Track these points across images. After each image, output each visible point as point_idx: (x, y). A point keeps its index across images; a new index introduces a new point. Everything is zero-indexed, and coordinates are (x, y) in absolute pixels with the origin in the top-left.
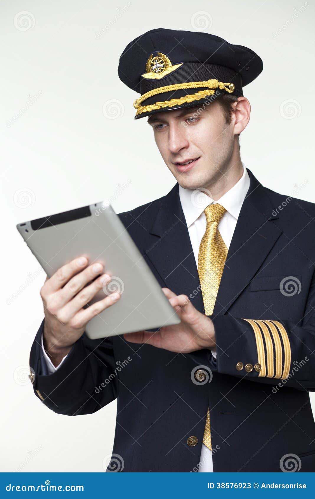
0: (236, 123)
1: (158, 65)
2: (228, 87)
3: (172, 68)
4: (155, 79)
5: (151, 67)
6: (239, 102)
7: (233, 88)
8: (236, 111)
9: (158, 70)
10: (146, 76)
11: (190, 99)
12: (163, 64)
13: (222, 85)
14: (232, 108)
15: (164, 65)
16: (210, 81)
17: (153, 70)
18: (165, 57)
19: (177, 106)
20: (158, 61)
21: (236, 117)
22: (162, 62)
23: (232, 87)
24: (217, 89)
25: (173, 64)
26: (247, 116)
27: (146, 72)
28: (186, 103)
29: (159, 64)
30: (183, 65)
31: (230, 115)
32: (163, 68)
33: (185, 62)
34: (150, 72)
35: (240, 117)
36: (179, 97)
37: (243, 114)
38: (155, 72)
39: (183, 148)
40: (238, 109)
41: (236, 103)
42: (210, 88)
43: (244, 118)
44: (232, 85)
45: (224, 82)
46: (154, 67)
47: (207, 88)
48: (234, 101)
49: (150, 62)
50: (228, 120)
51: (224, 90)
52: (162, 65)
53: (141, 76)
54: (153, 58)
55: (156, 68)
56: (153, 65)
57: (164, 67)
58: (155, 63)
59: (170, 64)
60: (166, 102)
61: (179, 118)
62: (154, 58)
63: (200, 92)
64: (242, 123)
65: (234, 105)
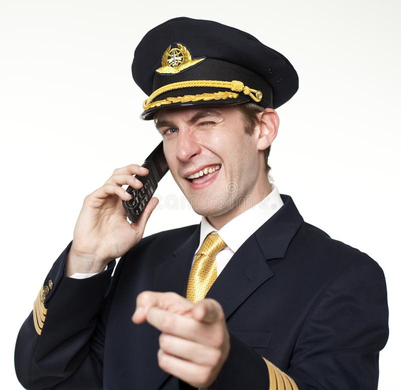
0: (260, 137)
1: (176, 58)
2: (254, 94)
3: (191, 63)
4: (170, 74)
5: (168, 60)
6: (266, 113)
7: (261, 97)
8: (262, 123)
9: (175, 64)
11: (207, 97)
12: (182, 57)
13: (247, 91)
14: (257, 119)
15: (182, 59)
16: (233, 81)
17: (169, 64)
18: (185, 49)
19: (191, 102)
20: (176, 53)
21: (261, 130)
22: (181, 55)
23: (259, 95)
24: (241, 93)
25: (194, 58)
26: (274, 132)
28: (202, 100)
29: (177, 56)
30: (204, 61)
31: (253, 125)
32: (180, 62)
33: (208, 58)
34: (166, 65)
35: (266, 132)
36: (194, 94)
37: (269, 129)
38: (171, 66)
39: (195, 155)
40: (263, 120)
41: (261, 114)
42: (232, 90)
43: (270, 133)
44: (258, 93)
45: (251, 87)
46: (170, 61)
47: (229, 90)
48: (259, 111)
49: (167, 54)
50: (249, 131)
51: (248, 96)
52: (180, 58)
54: (171, 49)
55: (173, 61)
56: (169, 58)
57: (182, 61)
58: (172, 56)
59: (190, 58)
60: (179, 97)
61: (193, 121)
62: (173, 50)
63: (220, 93)
64: (267, 138)
65: (259, 115)
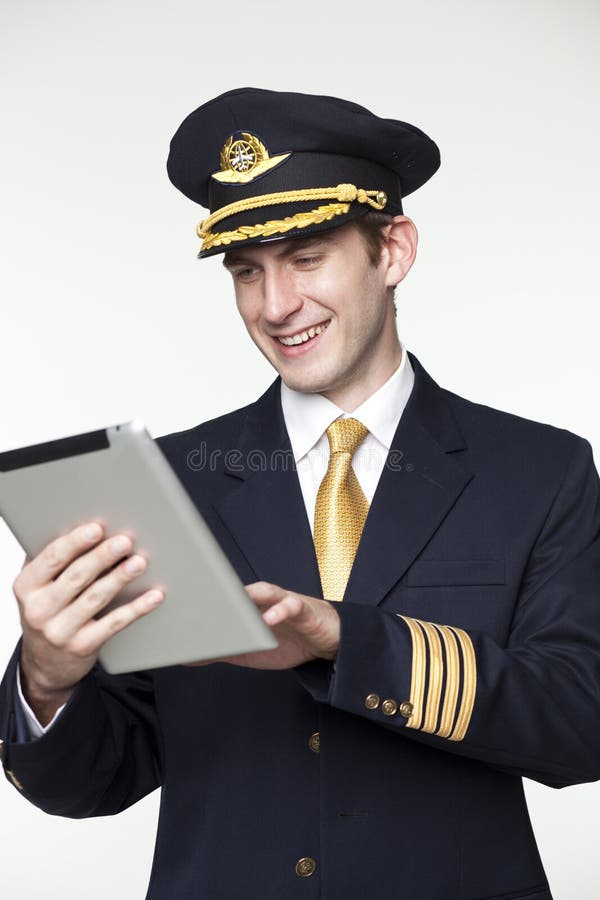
0: (390, 265)
1: (243, 157)
2: (374, 198)
3: (268, 163)
4: (238, 183)
5: (230, 160)
6: (395, 226)
7: (385, 200)
8: (391, 242)
9: (243, 166)
10: (220, 177)
11: (302, 221)
12: (253, 155)
13: (363, 196)
14: (383, 237)
15: (254, 157)
16: (340, 186)
17: (234, 166)
18: (257, 141)
19: (279, 234)
20: (242, 149)
21: (391, 254)
22: (250, 151)
23: (382, 199)
24: (354, 203)
25: (272, 155)
26: (410, 251)
27: (220, 169)
28: (295, 228)
29: (244, 154)
30: (289, 157)
31: (379, 250)
32: (252, 163)
33: (295, 152)
34: (228, 169)
35: (398, 253)
36: (281, 218)
37: (402, 248)
38: (237, 169)
39: (293, 313)
40: (395, 238)
41: (389, 228)
42: (340, 200)
43: (405, 255)
44: (382, 195)
45: (366, 189)
46: (235, 161)
47: (335, 201)
48: (386, 224)
49: (228, 150)
50: (375, 259)
51: (366, 205)
52: (249, 157)
53: (210, 177)
54: (233, 142)
55: (239, 162)
56: (232, 156)
57: (253, 161)
58: (237, 153)
59: (265, 154)
60: (259, 226)
61: (283, 257)
62: (236, 143)
63: (321, 208)
64: (401, 265)
65: (386, 231)
